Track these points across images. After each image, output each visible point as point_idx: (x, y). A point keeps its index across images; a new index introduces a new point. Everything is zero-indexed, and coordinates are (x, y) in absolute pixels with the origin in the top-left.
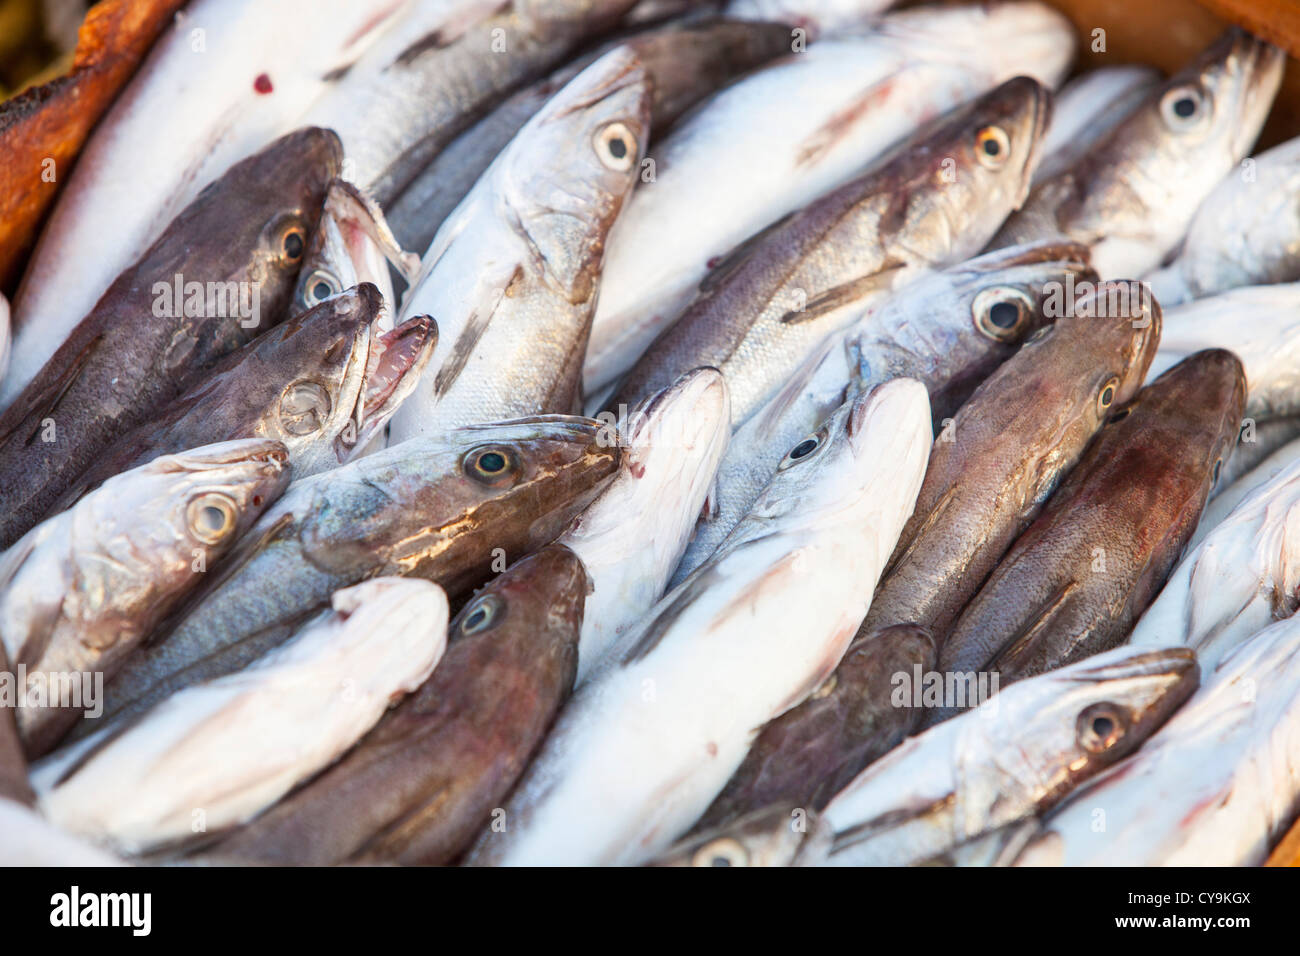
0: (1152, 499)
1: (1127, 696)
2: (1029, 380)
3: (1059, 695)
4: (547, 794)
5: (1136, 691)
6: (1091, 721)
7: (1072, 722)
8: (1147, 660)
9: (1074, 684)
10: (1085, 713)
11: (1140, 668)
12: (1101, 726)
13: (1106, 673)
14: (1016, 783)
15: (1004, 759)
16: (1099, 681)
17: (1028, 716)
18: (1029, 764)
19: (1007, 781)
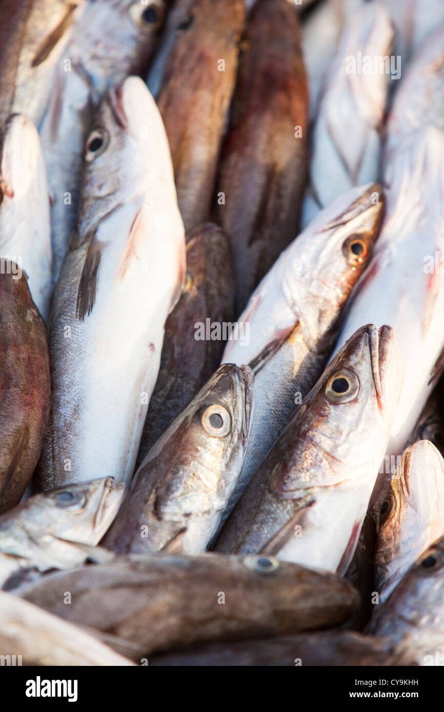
0: (290, 98)
1: (361, 226)
2: (196, 54)
3: (326, 240)
4: (76, 411)
5: (365, 221)
6: (350, 248)
7: (340, 253)
8: (361, 201)
9: (332, 231)
10: (345, 245)
11: (361, 207)
12: (356, 249)
13: (345, 218)
14: (326, 300)
15: (314, 289)
16: (344, 223)
17: (316, 259)
18: (329, 287)
19: (321, 301)
